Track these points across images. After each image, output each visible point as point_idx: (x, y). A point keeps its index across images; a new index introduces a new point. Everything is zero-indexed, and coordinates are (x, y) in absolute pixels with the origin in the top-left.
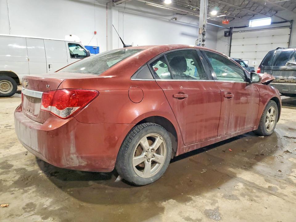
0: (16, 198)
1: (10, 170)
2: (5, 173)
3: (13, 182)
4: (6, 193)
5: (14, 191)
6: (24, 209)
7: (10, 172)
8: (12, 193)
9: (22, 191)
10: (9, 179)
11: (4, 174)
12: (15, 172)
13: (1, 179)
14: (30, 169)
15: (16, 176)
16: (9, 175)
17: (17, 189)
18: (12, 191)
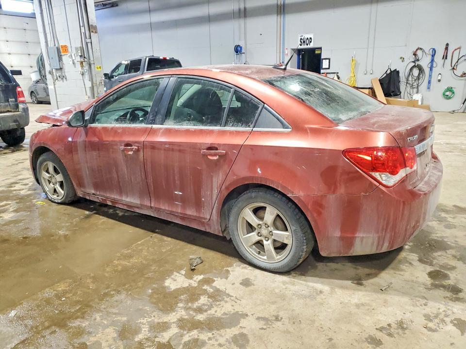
0: (456, 237)
1: (438, 269)
2: (449, 267)
3: (447, 251)
4: (462, 244)
5: (453, 243)
6: (455, 228)
7: (441, 264)
8: (456, 242)
9: (445, 240)
10: (449, 256)
11: (450, 265)
12: (435, 262)
13: (458, 260)
14: (414, 257)
15: (439, 256)
16: (446, 261)
17: (449, 243)
18: (455, 243)
